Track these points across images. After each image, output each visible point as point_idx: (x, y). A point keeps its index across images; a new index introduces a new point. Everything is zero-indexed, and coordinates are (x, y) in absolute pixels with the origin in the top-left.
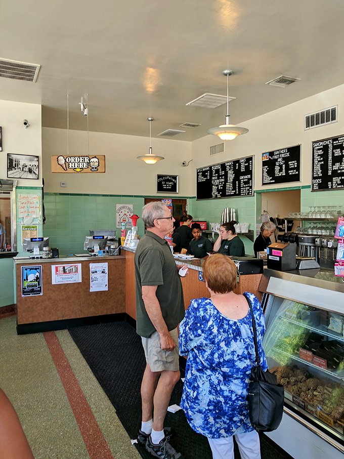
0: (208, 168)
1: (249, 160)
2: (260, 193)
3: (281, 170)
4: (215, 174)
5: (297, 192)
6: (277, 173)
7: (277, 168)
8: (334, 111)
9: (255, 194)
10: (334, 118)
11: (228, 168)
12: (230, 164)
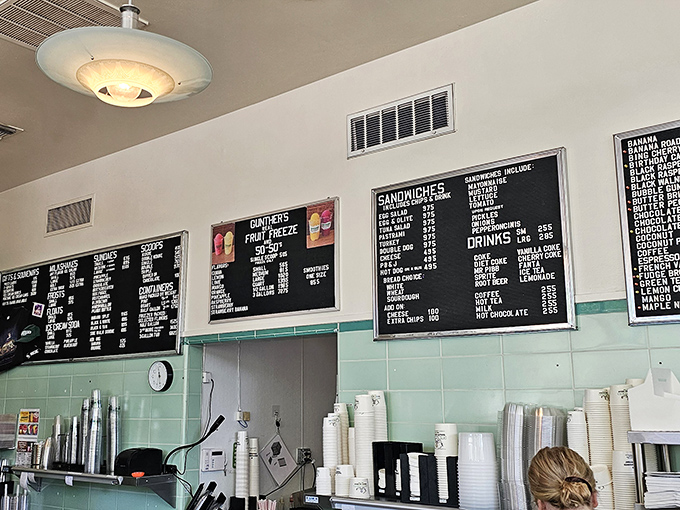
0: (36, 272)
1: (171, 244)
2: (199, 344)
3: (272, 279)
4: (57, 285)
5: (327, 340)
6: (259, 288)
7: (259, 274)
8: (440, 103)
9: (186, 348)
10: (441, 121)
11: (98, 267)
12: (109, 257)
